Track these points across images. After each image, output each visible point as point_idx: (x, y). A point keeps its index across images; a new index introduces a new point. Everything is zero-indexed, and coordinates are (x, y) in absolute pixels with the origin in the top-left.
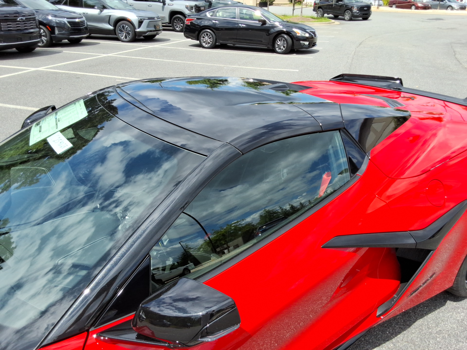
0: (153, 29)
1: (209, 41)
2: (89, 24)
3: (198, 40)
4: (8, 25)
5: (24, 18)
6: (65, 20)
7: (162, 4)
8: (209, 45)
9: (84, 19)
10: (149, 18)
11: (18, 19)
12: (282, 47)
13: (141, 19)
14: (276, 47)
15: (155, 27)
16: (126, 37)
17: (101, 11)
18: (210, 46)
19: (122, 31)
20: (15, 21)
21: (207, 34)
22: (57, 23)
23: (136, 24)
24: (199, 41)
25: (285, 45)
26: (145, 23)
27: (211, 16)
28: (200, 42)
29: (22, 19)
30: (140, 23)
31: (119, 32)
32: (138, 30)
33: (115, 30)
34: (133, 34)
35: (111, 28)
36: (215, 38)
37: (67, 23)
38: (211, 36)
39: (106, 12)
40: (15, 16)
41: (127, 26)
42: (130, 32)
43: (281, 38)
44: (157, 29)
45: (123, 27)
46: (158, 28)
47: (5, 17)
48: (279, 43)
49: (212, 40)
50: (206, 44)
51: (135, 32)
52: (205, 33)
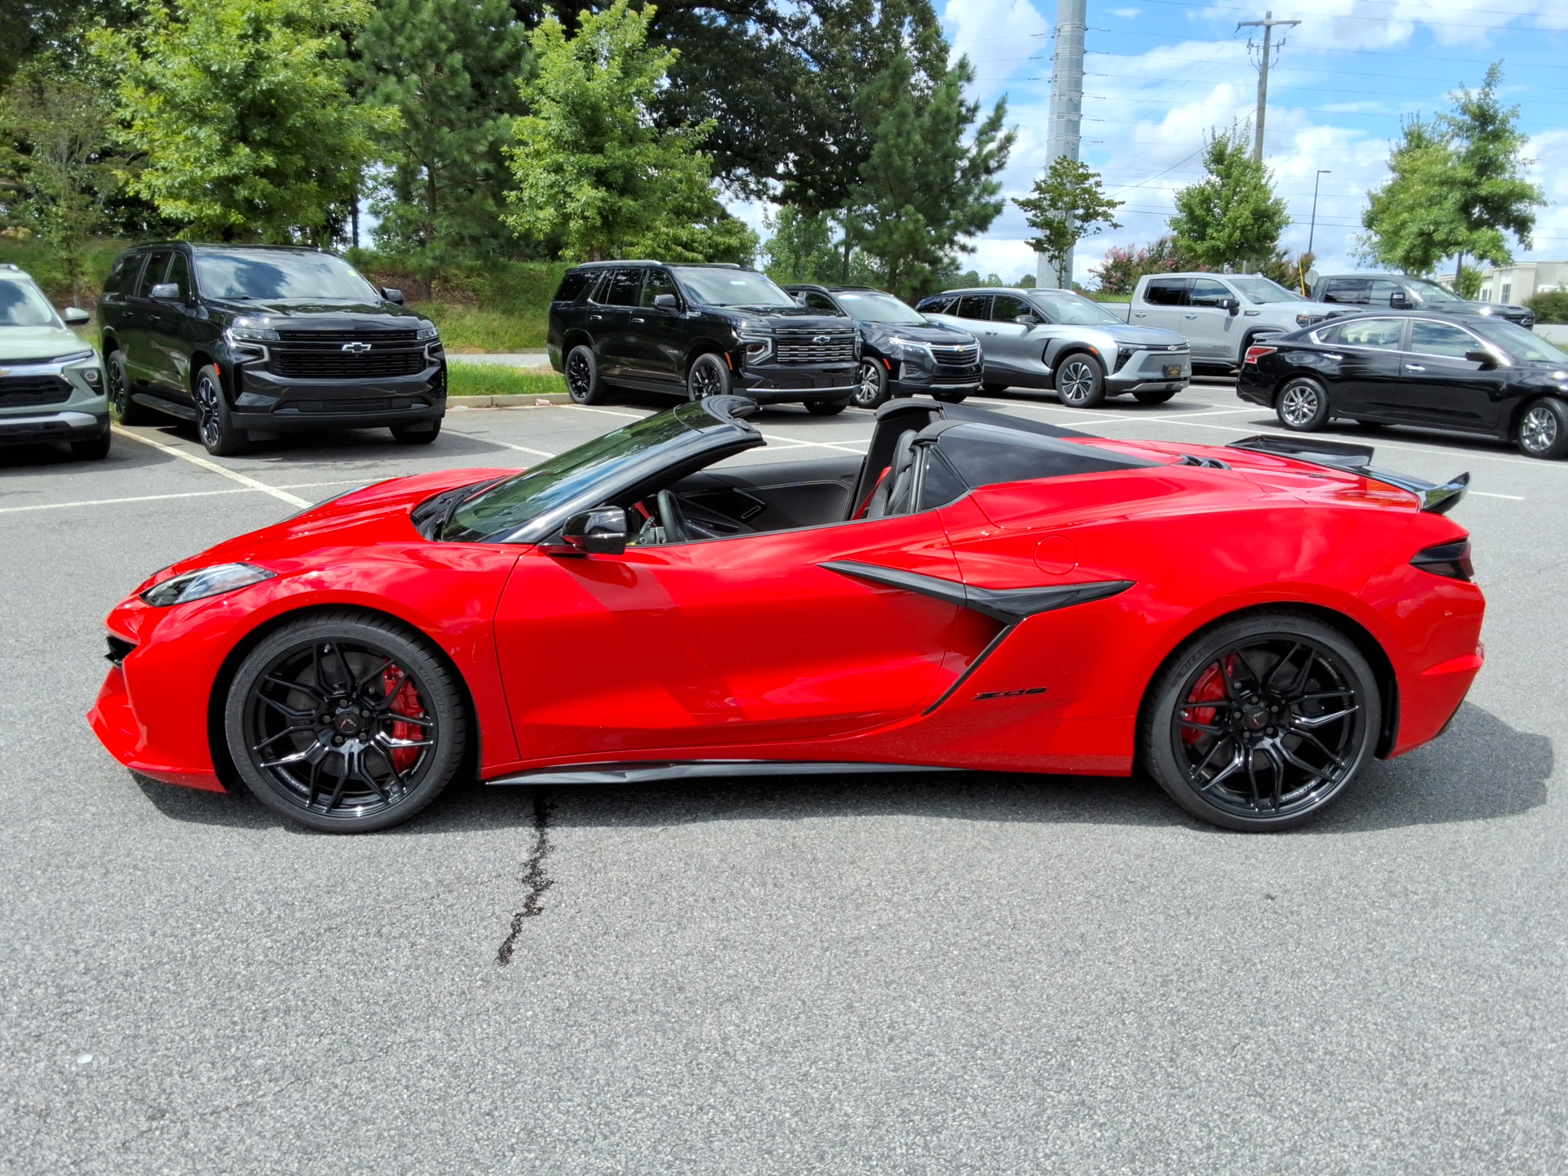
0: (1159, 375)
1: (1305, 410)
2: (986, 358)
3: (1273, 406)
4: (792, 350)
5: (828, 338)
6: (928, 348)
7: (1226, 313)
8: (1304, 421)
9: (977, 346)
10: (1150, 348)
11: (815, 340)
12: (1543, 438)
13: (1127, 350)
14: (1526, 437)
15: (1165, 369)
16: (1078, 395)
17: (1030, 329)
18: (1307, 424)
19: (1072, 380)
20: (809, 342)
21: (1303, 392)
22: (906, 352)
23: (1110, 360)
24: (1275, 411)
25: (1554, 432)
26: (1137, 358)
27: (1324, 341)
28: (1279, 413)
29: (822, 339)
30: (1123, 358)
31: (1064, 381)
32: (1112, 377)
33: (1054, 375)
34: (1096, 388)
35: (1046, 369)
36: (1324, 403)
37: (931, 354)
38: (1314, 396)
39: (1041, 331)
40: (809, 333)
41: (1085, 367)
42: (1090, 382)
43: (1541, 409)
44: (1170, 377)
45: (1076, 369)
46: (1174, 372)
47: (790, 333)
48: (1533, 426)
49: (1314, 408)
50: (1297, 418)
51: (1104, 381)
52: (1297, 389)
